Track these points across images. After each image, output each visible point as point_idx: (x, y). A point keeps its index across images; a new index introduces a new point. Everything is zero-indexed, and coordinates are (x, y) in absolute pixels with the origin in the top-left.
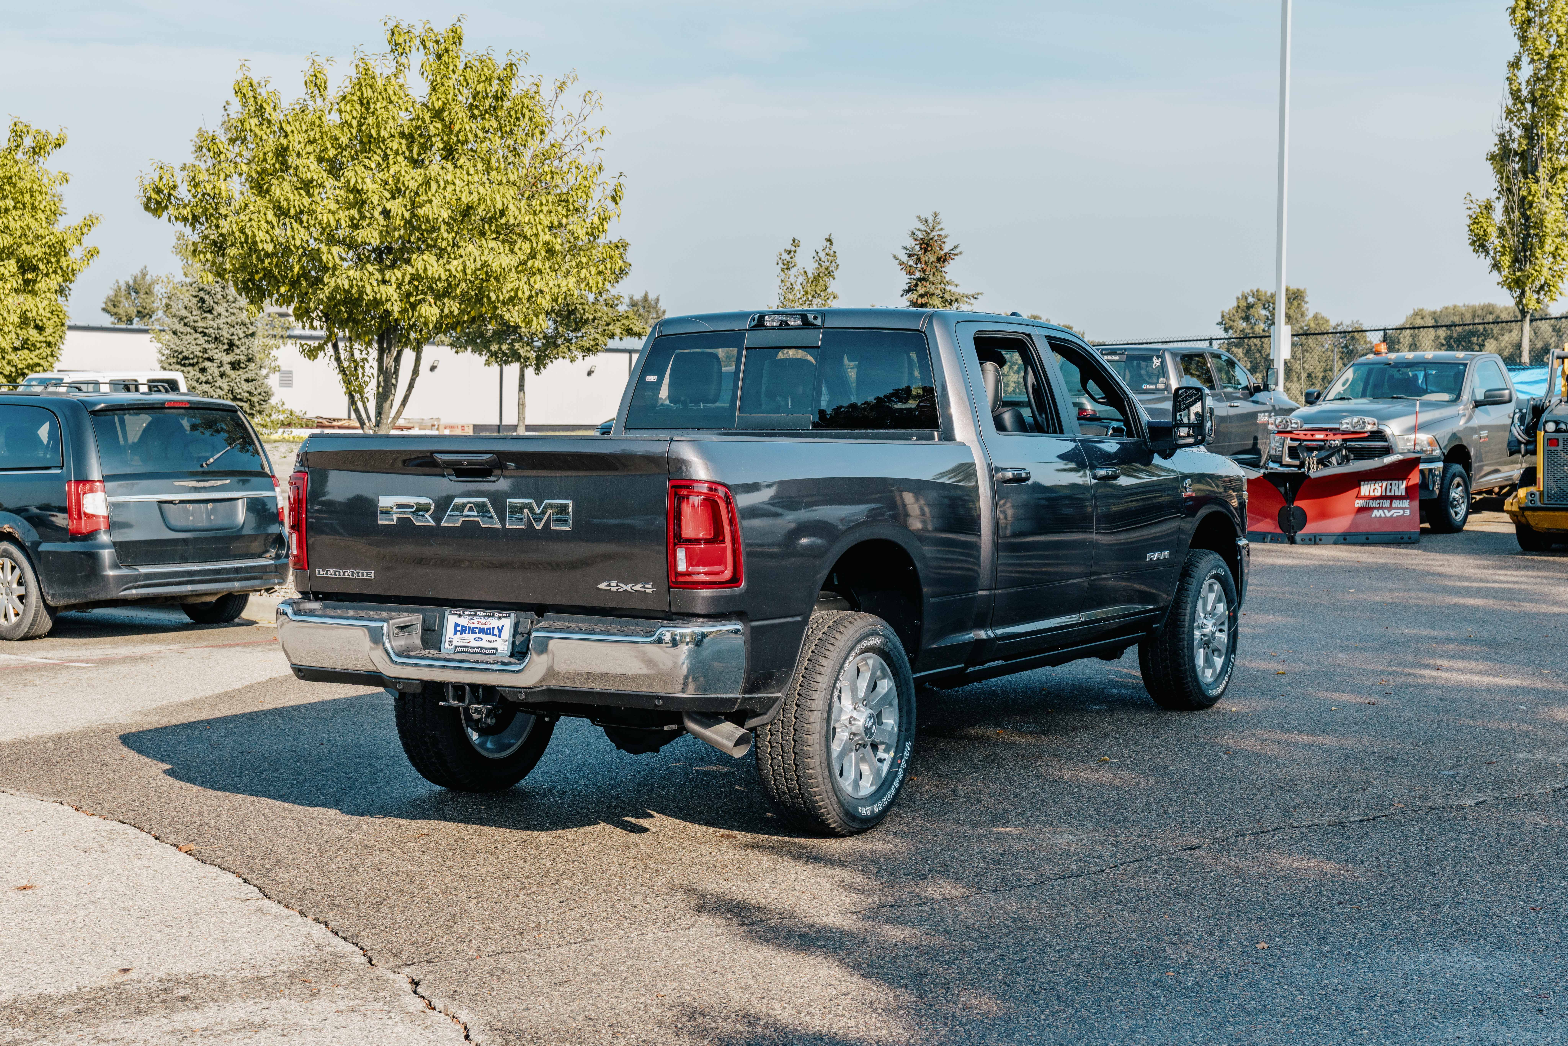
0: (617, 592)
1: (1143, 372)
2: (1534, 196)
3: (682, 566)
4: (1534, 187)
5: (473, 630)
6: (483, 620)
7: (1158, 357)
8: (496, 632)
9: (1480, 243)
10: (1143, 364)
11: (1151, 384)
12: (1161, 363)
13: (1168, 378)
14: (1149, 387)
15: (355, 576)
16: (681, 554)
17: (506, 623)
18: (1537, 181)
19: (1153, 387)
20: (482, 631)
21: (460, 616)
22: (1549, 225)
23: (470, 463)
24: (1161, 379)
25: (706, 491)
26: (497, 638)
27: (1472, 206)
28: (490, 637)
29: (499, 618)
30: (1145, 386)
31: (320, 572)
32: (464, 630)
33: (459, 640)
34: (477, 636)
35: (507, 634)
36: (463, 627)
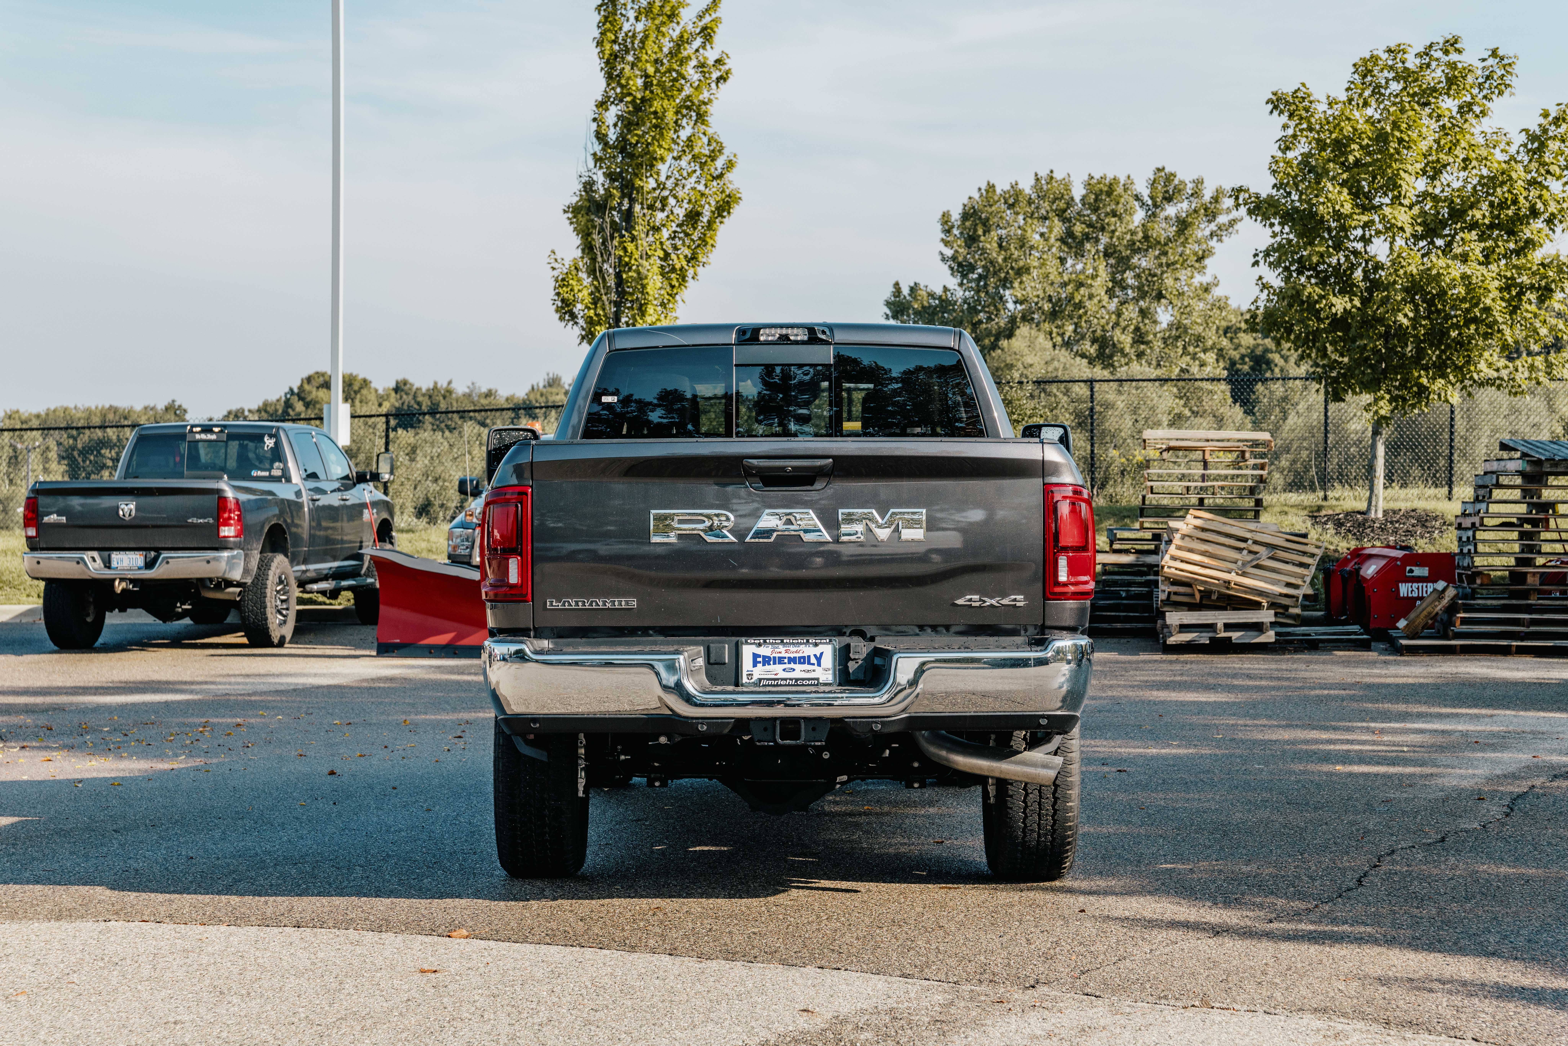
0: (980, 607)
1: (251, 455)
2: (631, 257)
3: (1063, 577)
4: (630, 247)
5: (781, 661)
6: (792, 648)
7: (271, 436)
8: (813, 660)
9: (566, 310)
10: (251, 445)
11: (262, 470)
12: (276, 443)
13: (285, 462)
14: (260, 473)
15: (609, 605)
16: (1063, 562)
17: (827, 650)
18: (633, 239)
19: (266, 474)
20: (792, 660)
21: (760, 645)
22: (651, 293)
23: (794, 468)
24: (277, 464)
25: (1071, 494)
26: (815, 667)
27: (556, 265)
28: (806, 667)
29: (816, 645)
30: (254, 473)
31: (553, 604)
32: (767, 660)
33: (759, 672)
34: (787, 666)
35: (828, 661)
36: (764, 657)
